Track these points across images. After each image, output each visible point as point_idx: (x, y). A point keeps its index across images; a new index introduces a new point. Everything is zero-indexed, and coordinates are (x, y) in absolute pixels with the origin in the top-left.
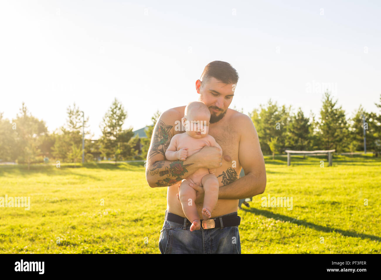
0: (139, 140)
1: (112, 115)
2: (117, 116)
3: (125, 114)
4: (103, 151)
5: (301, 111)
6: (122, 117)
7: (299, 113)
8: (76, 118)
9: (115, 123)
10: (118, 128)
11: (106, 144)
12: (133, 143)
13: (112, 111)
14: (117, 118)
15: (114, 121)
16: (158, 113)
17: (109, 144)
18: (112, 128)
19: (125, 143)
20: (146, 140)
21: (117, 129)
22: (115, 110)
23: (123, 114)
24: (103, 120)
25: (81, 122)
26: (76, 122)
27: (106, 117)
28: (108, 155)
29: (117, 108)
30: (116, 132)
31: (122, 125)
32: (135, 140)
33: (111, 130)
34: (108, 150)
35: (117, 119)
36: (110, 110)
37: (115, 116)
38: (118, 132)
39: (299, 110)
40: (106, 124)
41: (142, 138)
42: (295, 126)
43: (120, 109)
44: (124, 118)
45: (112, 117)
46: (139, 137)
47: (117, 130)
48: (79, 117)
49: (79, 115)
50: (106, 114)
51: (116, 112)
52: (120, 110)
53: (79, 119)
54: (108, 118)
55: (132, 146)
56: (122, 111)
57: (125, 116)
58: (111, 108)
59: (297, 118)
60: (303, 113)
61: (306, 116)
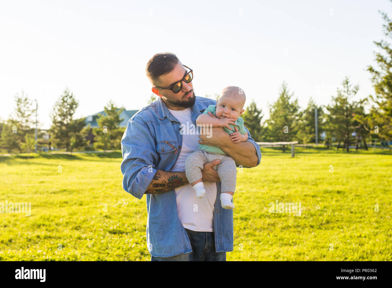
0: (91, 130)
1: (62, 103)
2: (68, 104)
3: (77, 102)
4: (54, 142)
5: (254, 103)
6: (73, 105)
7: (252, 104)
8: (24, 106)
9: (66, 112)
10: (69, 117)
11: (57, 134)
12: (85, 133)
13: (63, 99)
14: (69, 106)
15: (65, 110)
16: (110, 102)
17: (60, 134)
18: (63, 117)
19: (77, 133)
20: (98, 130)
21: (67, 118)
22: (65, 99)
23: (75, 102)
24: (54, 109)
25: (29, 110)
26: (25, 111)
27: (56, 106)
28: (59, 145)
29: (68, 97)
30: (67, 121)
31: (73, 114)
32: (87, 130)
33: (62, 119)
34: (58, 140)
35: (69, 108)
36: (61, 98)
37: (66, 104)
38: (69, 122)
39: (252, 102)
40: (56, 113)
41: (94, 127)
42: (248, 117)
43: (71, 97)
44: (76, 107)
45: (62, 105)
46: (91, 127)
47: (68, 120)
48: (28, 105)
49: (28, 103)
50: (57, 102)
51: (67, 100)
52: (71, 99)
53: (28, 108)
54: (58, 107)
55: (83, 136)
56: (73, 100)
57: (76, 104)
58: (62, 96)
59: (250, 109)
60: (255, 104)
61: (259, 108)
